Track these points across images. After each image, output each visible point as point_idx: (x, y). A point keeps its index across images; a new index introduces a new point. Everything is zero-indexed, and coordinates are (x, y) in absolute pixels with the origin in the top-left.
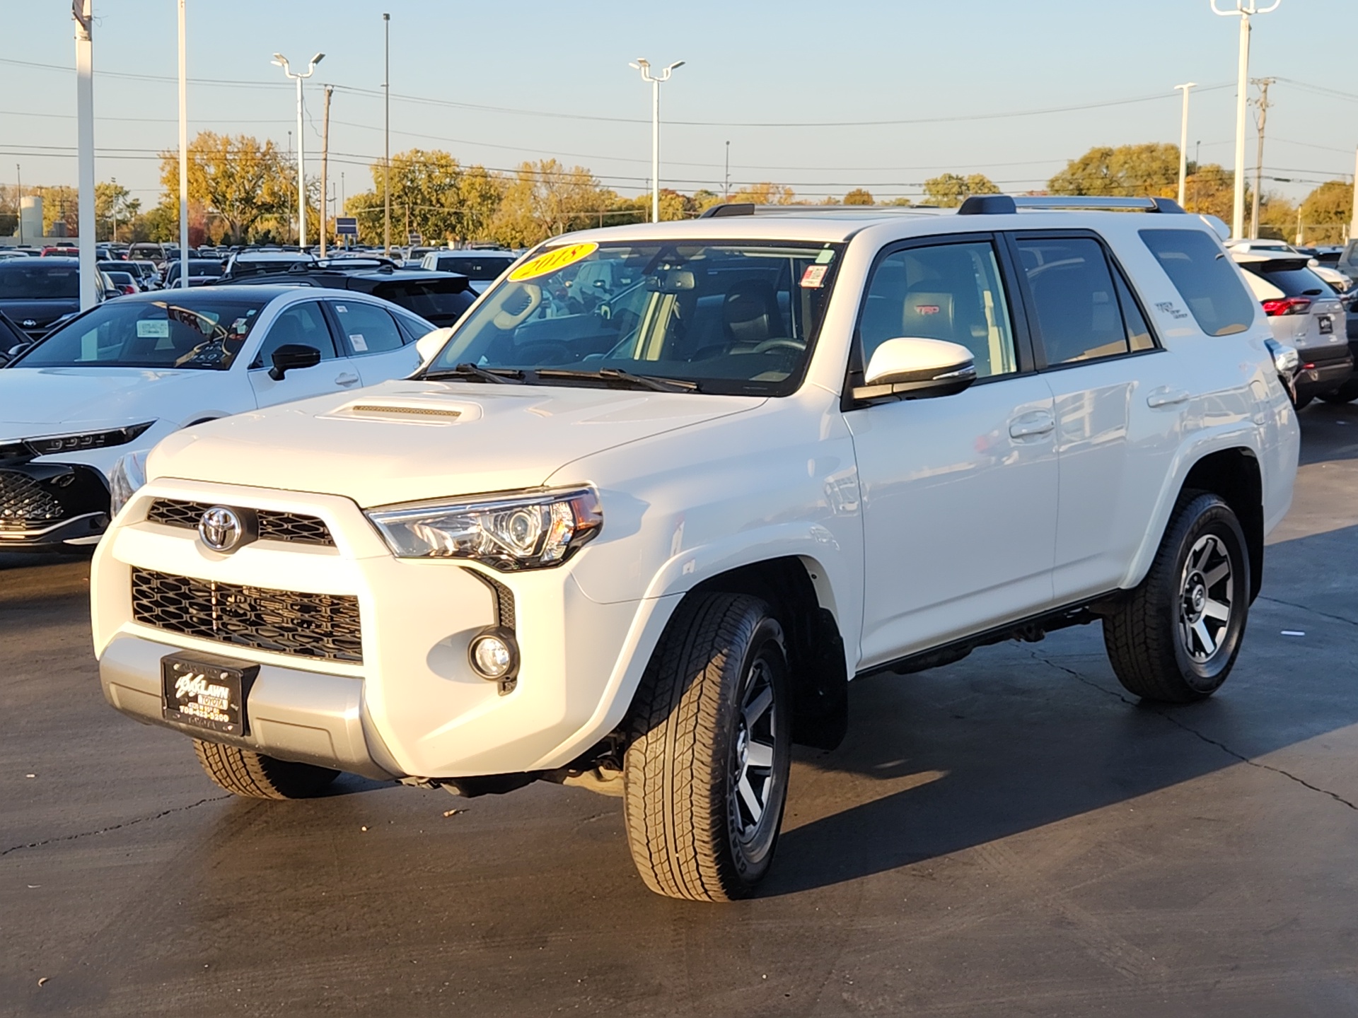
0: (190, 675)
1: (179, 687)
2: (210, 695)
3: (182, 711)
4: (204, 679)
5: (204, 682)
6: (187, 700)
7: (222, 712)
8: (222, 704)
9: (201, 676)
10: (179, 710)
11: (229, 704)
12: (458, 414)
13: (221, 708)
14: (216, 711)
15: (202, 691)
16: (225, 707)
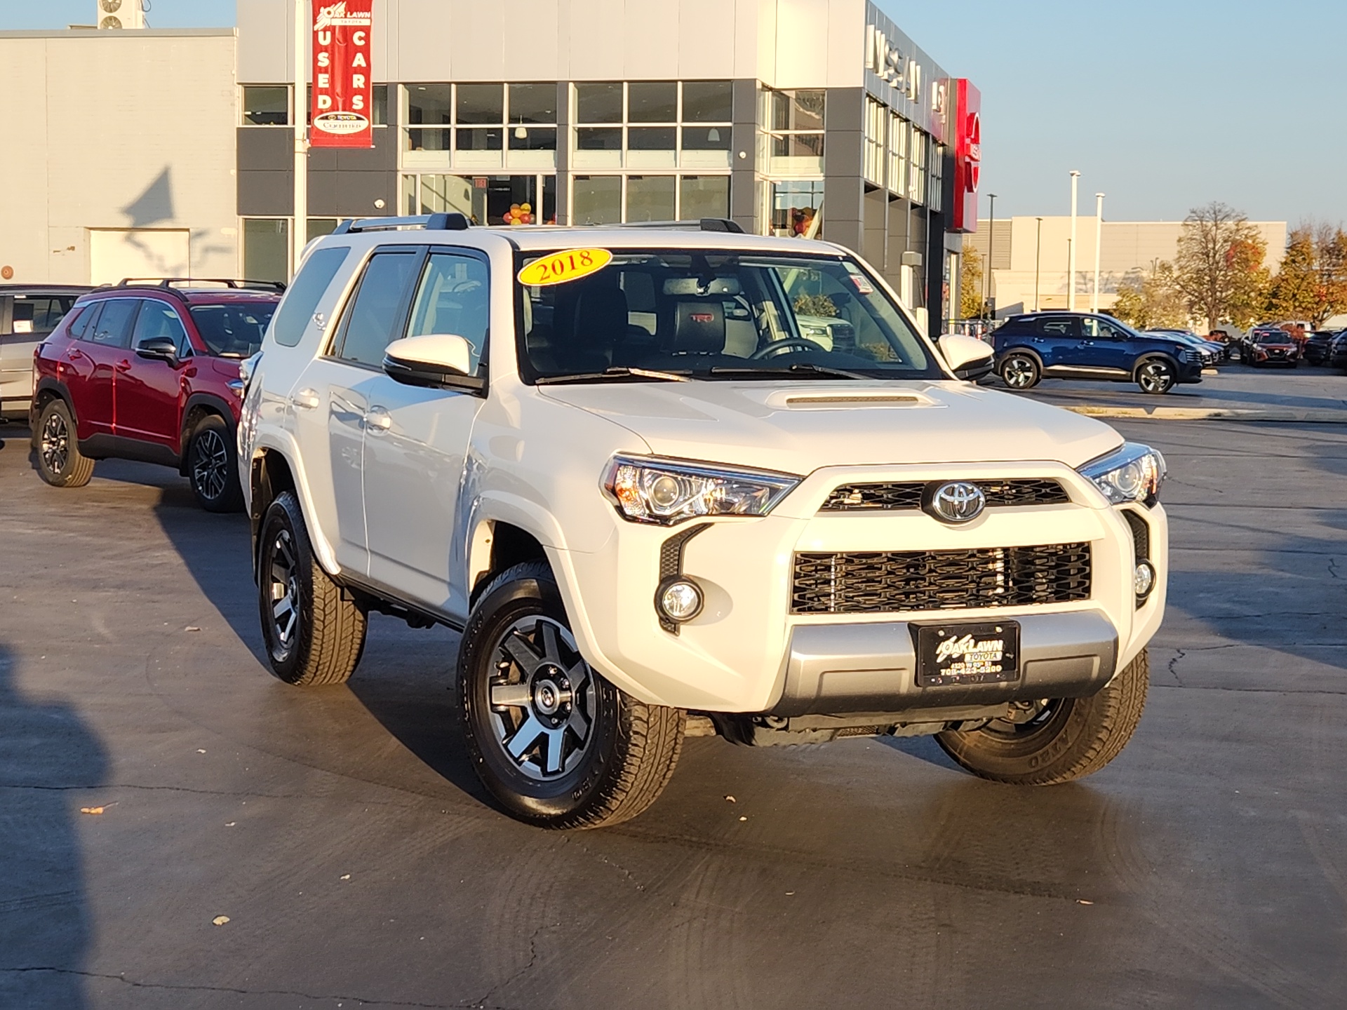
0: (955, 638)
1: (941, 652)
2: (980, 652)
3: (943, 674)
4: (972, 638)
5: (972, 641)
6: (949, 662)
7: (995, 663)
8: (995, 656)
9: (970, 636)
10: (940, 673)
11: (1004, 653)
12: (915, 399)
13: (995, 659)
14: (988, 664)
15: (971, 650)
16: (999, 657)
